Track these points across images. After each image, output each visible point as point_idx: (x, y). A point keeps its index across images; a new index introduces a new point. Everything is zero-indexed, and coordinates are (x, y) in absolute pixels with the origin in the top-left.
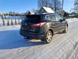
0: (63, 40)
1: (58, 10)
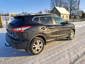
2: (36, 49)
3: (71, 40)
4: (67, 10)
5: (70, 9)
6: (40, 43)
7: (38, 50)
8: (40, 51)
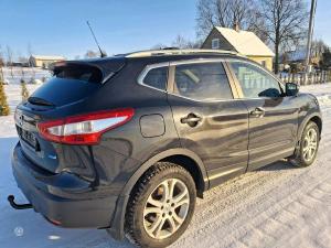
0: (273, 226)
1: (290, 42)
2: (161, 220)
3: (305, 165)
4: (263, 40)
5: (273, 36)
6: (177, 192)
7: (167, 226)
8: (175, 229)
